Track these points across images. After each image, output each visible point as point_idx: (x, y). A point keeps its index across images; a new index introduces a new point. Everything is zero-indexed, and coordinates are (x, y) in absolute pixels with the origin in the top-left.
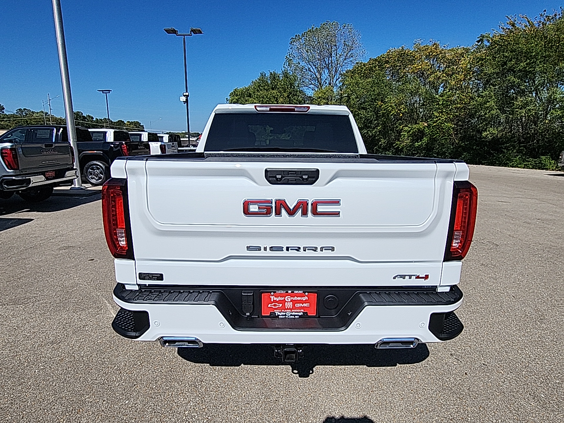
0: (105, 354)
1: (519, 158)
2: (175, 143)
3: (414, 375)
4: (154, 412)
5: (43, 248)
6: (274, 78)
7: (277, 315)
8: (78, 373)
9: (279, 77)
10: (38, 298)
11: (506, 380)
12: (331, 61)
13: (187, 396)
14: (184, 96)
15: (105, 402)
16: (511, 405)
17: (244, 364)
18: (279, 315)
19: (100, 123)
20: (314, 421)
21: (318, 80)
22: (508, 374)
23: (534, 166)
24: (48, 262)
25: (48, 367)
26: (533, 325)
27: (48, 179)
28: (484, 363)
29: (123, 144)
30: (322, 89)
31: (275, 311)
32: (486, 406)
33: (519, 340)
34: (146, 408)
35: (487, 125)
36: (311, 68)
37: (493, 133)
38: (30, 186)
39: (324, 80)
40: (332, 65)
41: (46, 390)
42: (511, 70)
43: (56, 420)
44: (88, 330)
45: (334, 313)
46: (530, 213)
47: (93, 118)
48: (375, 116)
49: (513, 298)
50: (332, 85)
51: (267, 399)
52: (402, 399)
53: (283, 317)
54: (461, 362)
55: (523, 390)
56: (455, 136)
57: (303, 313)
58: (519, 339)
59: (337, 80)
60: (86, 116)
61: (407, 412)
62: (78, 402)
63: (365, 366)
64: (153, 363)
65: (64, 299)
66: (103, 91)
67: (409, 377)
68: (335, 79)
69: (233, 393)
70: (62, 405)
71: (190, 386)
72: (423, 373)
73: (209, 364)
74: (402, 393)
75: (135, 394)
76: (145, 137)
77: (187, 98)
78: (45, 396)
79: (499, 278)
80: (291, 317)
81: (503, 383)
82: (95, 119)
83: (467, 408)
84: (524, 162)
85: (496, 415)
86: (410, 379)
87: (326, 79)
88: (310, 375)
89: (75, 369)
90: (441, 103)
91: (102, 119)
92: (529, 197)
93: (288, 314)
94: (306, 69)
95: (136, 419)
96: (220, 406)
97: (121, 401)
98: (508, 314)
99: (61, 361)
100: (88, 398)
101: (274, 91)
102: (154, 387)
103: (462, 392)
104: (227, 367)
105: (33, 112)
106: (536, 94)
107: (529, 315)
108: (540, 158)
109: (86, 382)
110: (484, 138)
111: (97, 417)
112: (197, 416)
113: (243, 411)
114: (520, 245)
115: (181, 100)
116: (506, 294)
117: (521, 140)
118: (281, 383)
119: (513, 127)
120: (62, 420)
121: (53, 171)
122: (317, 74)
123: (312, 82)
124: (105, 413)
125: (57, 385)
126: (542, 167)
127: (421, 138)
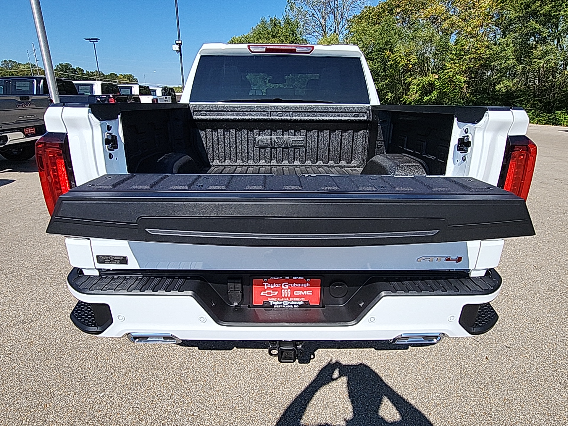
0: (81, 335)
1: (533, 113)
2: (167, 96)
3: (428, 360)
4: (132, 407)
5: (23, 213)
6: (275, 24)
7: (271, 304)
8: (48, 359)
9: (280, 23)
10: (12, 270)
11: (532, 366)
12: (337, 5)
13: (171, 387)
14: (177, 44)
15: (76, 395)
16: (540, 397)
17: (237, 348)
18: (273, 305)
19: (91, 76)
20: (316, 418)
21: (322, 27)
22: (534, 358)
23: (548, 121)
24: (27, 228)
25: (16, 351)
26: (558, 299)
27: (27, 136)
28: (507, 345)
29: (111, 98)
30: (326, 37)
31: (269, 299)
32: (512, 398)
33: (544, 317)
34: (123, 402)
35: (502, 76)
36: (315, 13)
37: (507, 86)
38: (7, 144)
39: (329, 27)
40: (337, 10)
41: (11, 380)
42: (534, 14)
43: (19, 418)
44: (64, 307)
45: (342, 302)
46: (547, 172)
47: (83, 71)
48: (382, 68)
49: (535, 268)
50: (337, 32)
51: (262, 391)
52: (415, 389)
53: (279, 306)
54: (480, 344)
55: (552, 378)
56: (466, 90)
57: (304, 302)
58: (544, 315)
59: (343, 27)
60: (75, 68)
61: (421, 407)
62: (45, 395)
63: (373, 349)
64: (134, 347)
65: (40, 271)
66: (90, 39)
67: (423, 363)
68: (340, 26)
69: (223, 383)
70: (27, 399)
71: (174, 375)
72: (439, 358)
73: (197, 348)
74: (415, 383)
75: (111, 385)
76: (136, 91)
77: (180, 46)
78: (8, 387)
79: (517, 245)
80: (289, 306)
81: (529, 369)
82: (85, 72)
83: (489, 401)
84: (537, 117)
85: (523, 409)
86: (424, 365)
87: (331, 26)
88: (311, 360)
89: (46, 354)
90: (454, 52)
91: (93, 71)
92: (545, 155)
93: (286, 303)
94: (310, 15)
95: (110, 416)
96: (208, 399)
97: (95, 393)
98: (530, 286)
99: (31, 344)
100: (57, 390)
101: (275, 40)
102: (134, 375)
103: (483, 381)
104: (218, 351)
105: (19, 64)
106: (559, 42)
107: (553, 287)
108: (554, 113)
109: (57, 370)
110: (497, 91)
111: (66, 414)
112: (180, 412)
113: (234, 406)
114: (538, 207)
115: (174, 49)
116: (525, 263)
117: (536, 93)
118: (278, 371)
119: (529, 80)
120: (25, 418)
121: (33, 127)
122: (321, 20)
123: (316, 29)
124: (75, 408)
125: (23, 373)
126: (556, 122)
127: (431, 92)
